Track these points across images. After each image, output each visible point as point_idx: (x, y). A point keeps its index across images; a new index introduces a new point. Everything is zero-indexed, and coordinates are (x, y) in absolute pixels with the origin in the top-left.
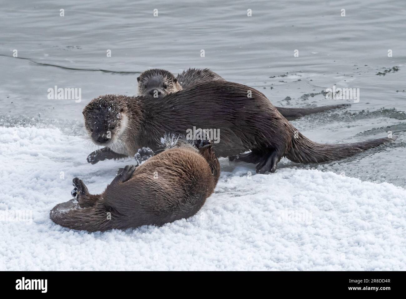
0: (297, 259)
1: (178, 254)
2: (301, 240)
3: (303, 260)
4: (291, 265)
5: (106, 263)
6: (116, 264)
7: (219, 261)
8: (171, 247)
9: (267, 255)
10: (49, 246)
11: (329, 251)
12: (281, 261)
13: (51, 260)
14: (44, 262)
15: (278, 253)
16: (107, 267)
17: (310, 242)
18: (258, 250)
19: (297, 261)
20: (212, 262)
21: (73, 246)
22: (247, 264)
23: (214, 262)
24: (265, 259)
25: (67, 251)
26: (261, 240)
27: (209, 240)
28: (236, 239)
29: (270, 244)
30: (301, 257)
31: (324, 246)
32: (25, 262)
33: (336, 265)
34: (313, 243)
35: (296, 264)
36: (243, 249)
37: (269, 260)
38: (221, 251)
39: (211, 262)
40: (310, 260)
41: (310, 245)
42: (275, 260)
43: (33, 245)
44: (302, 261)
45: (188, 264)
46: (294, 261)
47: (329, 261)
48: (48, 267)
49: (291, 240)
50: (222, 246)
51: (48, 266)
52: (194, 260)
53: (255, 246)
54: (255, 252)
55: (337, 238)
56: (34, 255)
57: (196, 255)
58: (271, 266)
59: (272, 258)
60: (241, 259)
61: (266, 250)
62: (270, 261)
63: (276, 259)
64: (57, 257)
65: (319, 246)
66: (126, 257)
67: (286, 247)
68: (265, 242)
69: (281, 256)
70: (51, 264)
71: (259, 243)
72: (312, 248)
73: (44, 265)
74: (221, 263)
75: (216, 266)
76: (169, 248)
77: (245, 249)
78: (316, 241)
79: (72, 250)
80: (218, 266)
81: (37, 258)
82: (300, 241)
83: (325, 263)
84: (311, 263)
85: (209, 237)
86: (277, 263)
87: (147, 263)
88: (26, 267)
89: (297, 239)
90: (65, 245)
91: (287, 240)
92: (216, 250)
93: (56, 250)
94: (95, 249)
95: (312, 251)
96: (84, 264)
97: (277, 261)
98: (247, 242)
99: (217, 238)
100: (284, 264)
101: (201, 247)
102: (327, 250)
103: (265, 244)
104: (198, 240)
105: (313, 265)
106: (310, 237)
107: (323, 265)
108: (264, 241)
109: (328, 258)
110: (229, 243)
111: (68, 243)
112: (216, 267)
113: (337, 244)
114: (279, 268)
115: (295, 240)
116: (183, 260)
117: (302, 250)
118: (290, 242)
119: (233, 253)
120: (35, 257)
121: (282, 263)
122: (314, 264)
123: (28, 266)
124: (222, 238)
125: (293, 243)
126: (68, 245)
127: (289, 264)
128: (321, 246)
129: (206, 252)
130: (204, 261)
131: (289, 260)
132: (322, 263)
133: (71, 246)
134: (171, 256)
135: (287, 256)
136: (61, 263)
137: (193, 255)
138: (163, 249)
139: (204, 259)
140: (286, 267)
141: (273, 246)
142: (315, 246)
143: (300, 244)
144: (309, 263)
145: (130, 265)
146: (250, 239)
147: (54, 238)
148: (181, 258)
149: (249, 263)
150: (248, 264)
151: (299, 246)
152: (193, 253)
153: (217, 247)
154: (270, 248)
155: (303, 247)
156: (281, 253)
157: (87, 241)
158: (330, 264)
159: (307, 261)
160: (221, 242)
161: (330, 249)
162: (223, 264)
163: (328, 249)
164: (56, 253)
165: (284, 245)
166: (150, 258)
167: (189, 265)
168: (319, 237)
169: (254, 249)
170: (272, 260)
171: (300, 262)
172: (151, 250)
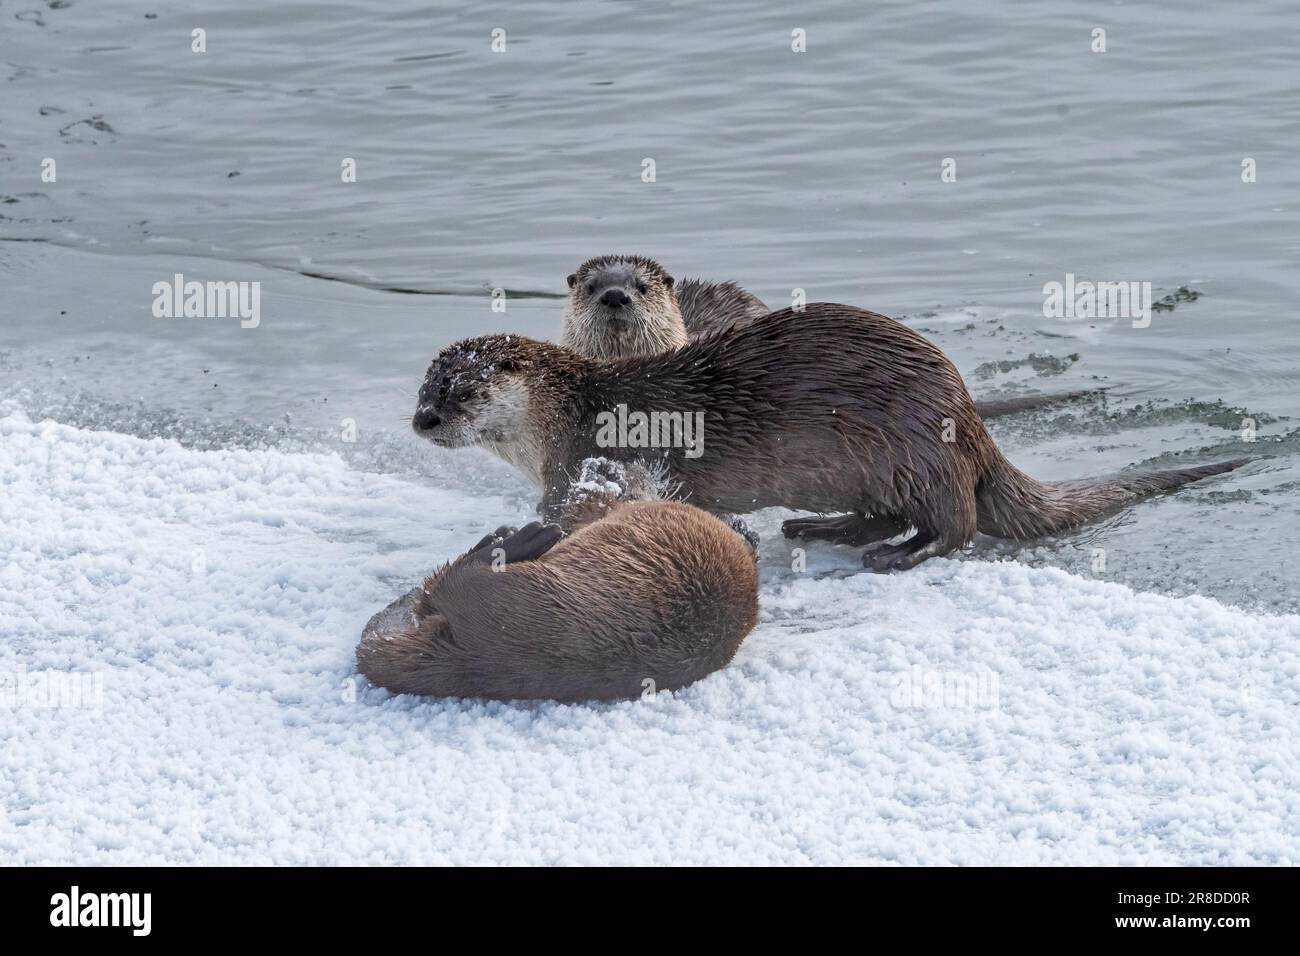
0: (965, 796)
1: (651, 784)
2: (975, 747)
3: (980, 798)
4: (949, 811)
5: (462, 808)
6: (489, 810)
7: (759, 802)
8: (632, 765)
9: (887, 785)
10: (312, 763)
11: (1048, 775)
12: (922, 804)
13: (318, 800)
14: (299, 804)
15: (915, 781)
16: (464, 819)
17: (998, 751)
18: (862, 775)
19: (965, 803)
20: (742, 804)
21: (376, 764)
22: (832, 810)
23: (746, 804)
24: (881, 796)
25: (359, 775)
26: (870, 748)
27: (733, 747)
28: (803, 745)
29: (893, 758)
30: (976, 790)
31: (1035, 762)
32: (250, 804)
33: (1067, 813)
34: (1007, 755)
35: (963, 809)
36: (823, 770)
37: (890, 799)
38: (763, 777)
39: (739, 806)
40: (997, 800)
41: (998, 761)
42: (906, 799)
43: (270, 759)
44: (977, 802)
45: (679, 810)
46: (957, 803)
47: (1048, 803)
48: (311, 819)
49: (949, 747)
50: (767, 763)
51: (310, 816)
52: (694, 799)
53: (855, 763)
54: (853, 779)
55: (1068, 742)
56: (275, 785)
57: (699, 785)
58: (896, 815)
59: (900, 793)
60: (817, 797)
61: (884, 774)
62: (894, 801)
63: (909, 795)
64: (333, 791)
65: (1021, 763)
66: (515, 790)
67: (936, 764)
68: (882, 751)
69: (922, 789)
70: (318, 812)
71: (865, 755)
72: (1005, 768)
73: (300, 813)
74: (763, 808)
75: (752, 815)
76: (627, 768)
77: (829, 770)
78: (1013, 749)
79: (372, 773)
80: (757, 815)
81: (280, 795)
82: (974, 750)
83: (1038, 806)
84: (1002, 807)
85: (732, 740)
86: (913, 806)
87: (569, 807)
88: (253, 819)
89: (965, 744)
90: (354, 759)
91: (938, 746)
92: (753, 774)
93: (330, 773)
94: (434, 770)
95: (1004, 775)
96: (404, 809)
97: (913, 802)
98: (833, 751)
99: (755, 743)
100: (931, 808)
101: (711, 765)
102: (1045, 773)
103: (880, 757)
104: (704, 746)
105: (1006, 813)
106: (999, 738)
107: (1032, 813)
108: (877, 749)
109: (1046, 794)
110: (785, 756)
111: (364, 754)
112: (750, 819)
113: (1071, 758)
114: (917, 819)
115: (959, 746)
116: (666, 799)
117: (978, 774)
118: (946, 751)
119: (797, 781)
120: (275, 792)
121: (925, 806)
122: (1008, 810)
123: (257, 814)
124: (768, 742)
125: (954, 754)
126: (362, 759)
127: (944, 809)
128: (1027, 762)
129: (726, 779)
130: (720, 802)
131: (942, 799)
132: (1030, 807)
133: (370, 763)
134: (634, 788)
135: (936, 790)
136: (345, 808)
137: (690, 786)
138: (614, 771)
139: (721, 796)
140: (934, 816)
141: (900, 763)
142: (1011, 764)
143: (973, 757)
144: (994, 806)
145: (525, 812)
146: (842, 745)
147: (326, 743)
148: (660, 795)
149: (837, 808)
150: (836, 811)
151: (970, 763)
152: (692, 781)
153: (755, 765)
154: (893, 767)
155: (982, 767)
156: (923, 781)
157: (413, 748)
158: (1051, 808)
159: (992, 802)
160: (764, 752)
161: (1053, 770)
162: (769, 810)
163: (1045, 770)
164: (331, 781)
165: (929, 760)
166: (578, 793)
167: (679, 813)
168: (1023, 738)
169: (851, 771)
170: (899, 799)
171: (972, 803)
172: (581, 773)
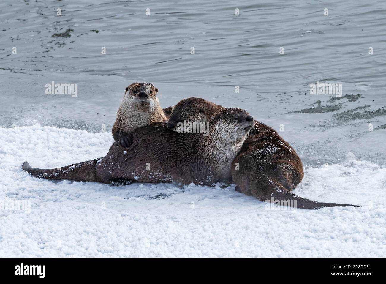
0: (330, 229)
1: (234, 229)
2: (333, 214)
3: (335, 230)
4: (325, 234)
5: (177, 239)
6: (185, 239)
7: (267, 234)
8: (228, 224)
9: (306, 227)
10: (130, 227)
11: (355, 222)
12: (317, 232)
13: (132, 238)
14: (127, 239)
15: (315, 226)
16: (177, 242)
17: (340, 215)
18: (299, 224)
19: (330, 232)
20: (262, 234)
21: (150, 226)
22: (290, 235)
23: (263, 234)
24: (304, 230)
25: (145, 230)
26: (301, 216)
27: (259, 217)
28: (281, 216)
29: (308, 219)
30: (333, 228)
31: (351, 218)
32: (112, 240)
33: (361, 233)
34: (343, 216)
35: (329, 233)
36: (286, 223)
37: (307, 231)
38: (268, 226)
39: (261, 235)
40: (340, 230)
41: (340, 218)
42: (312, 231)
43: (118, 226)
44: (334, 231)
45: (243, 237)
46: (328, 232)
47: (356, 231)
48: (130, 244)
49: (325, 215)
50: (269, 221)
51: (130, 243)
52: (247, 233)
53: (296, 221)
54: (296, 226)
55: (361, 212)
56: (119, 234)
57: (249, 229)
58: (309, 236)
59: (310, 229)
60: (285, 231)
61: (305, 224)
62: (308, 232)
63: (313, 230)
64: (137, 235)
65: (347, 219)
66: (193, 233)
67: (321, 220)
68: (304, 217)
69: (317, 228)
70: (133, 241)
71: (300, 218)
72: (342, 220)
73: (127, 242)
74: (269, 235)
75: (265, 238)
76: (227, 225)
77: (288, 223)
78: (344, 215)
79: (149, 229)
80: (267, 238)
81: (121, 237)
82: (332, 215)
83: (353, 232)
84: (341, 232)
85: (258, 215)
86: (314, 233)
87: (209, 237)
88: (113, 244)
89: (330, 213)
90: (143, 225)
91: (321, 214)
92: (265, 225)
93: (136, 230)
94: (168, 228)
95: (342, 222)
96: (159, 240)
97: (314, 232)
98: (289, 217)
99: (265, 216)
100: (320, 234)
101: (252, 223)
102: (354, 221)
104: (250, 217)
105: (343, 234)
106: (340, 212)
107: (351, 234)
108: (303, 216)
109: (355, 228)
110: (275, 219)
111: (146, 224)
112: (265, 239)
113: (362, 217)
114: (316, 237)
115: (328, 214)
116: (239, 234)
117: (333, 223)
118: (324, 216)
119: (279, 227)
120: (119, 236)
121: (318, 233)
122: (344, 233)
123: (114, 243)
124: (269, 215)
125: (326, 217)
126: (146, 225)
127: (324, 234)
129: (257, 227)
130: (255, 234)
131: (323, 231)
132: (350, 232)
133: (148, 226)
134: (229, 231)
135: (321, 228)
136: (141, 240)
137: (246, 230)
138: (223, 226)
139: (256, 232)
140: (321, 236)
142: (344, 219)
143: (332, 217)
144: (339, 232)
145: (196, 239)
146: (292, 215)
147: (135, 220)
148: (237, 232)
149: (291, 234)
150: (291, 235)
151: (331, 219)
152: (247, 228)
153: (266, 222)
154: (308, 221)
155: (335, 220)
156: (317, 225)
157: (161, 221)
158: (357, 232)
159: (338, 231)
160: (268, 218)
161: (357, 221)
162: (270, 236)
163: (354, 220)
164: (136, 232)
165: (319, 219)
166: (212, 233)
167: (243, 238)
168: (347, 211)
169: (295, 223)
170: (310, 231)
171: (332, 232)
172: (212, 227)
